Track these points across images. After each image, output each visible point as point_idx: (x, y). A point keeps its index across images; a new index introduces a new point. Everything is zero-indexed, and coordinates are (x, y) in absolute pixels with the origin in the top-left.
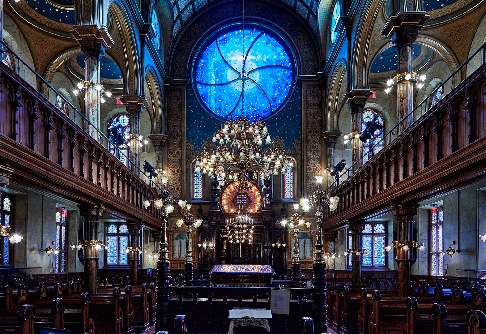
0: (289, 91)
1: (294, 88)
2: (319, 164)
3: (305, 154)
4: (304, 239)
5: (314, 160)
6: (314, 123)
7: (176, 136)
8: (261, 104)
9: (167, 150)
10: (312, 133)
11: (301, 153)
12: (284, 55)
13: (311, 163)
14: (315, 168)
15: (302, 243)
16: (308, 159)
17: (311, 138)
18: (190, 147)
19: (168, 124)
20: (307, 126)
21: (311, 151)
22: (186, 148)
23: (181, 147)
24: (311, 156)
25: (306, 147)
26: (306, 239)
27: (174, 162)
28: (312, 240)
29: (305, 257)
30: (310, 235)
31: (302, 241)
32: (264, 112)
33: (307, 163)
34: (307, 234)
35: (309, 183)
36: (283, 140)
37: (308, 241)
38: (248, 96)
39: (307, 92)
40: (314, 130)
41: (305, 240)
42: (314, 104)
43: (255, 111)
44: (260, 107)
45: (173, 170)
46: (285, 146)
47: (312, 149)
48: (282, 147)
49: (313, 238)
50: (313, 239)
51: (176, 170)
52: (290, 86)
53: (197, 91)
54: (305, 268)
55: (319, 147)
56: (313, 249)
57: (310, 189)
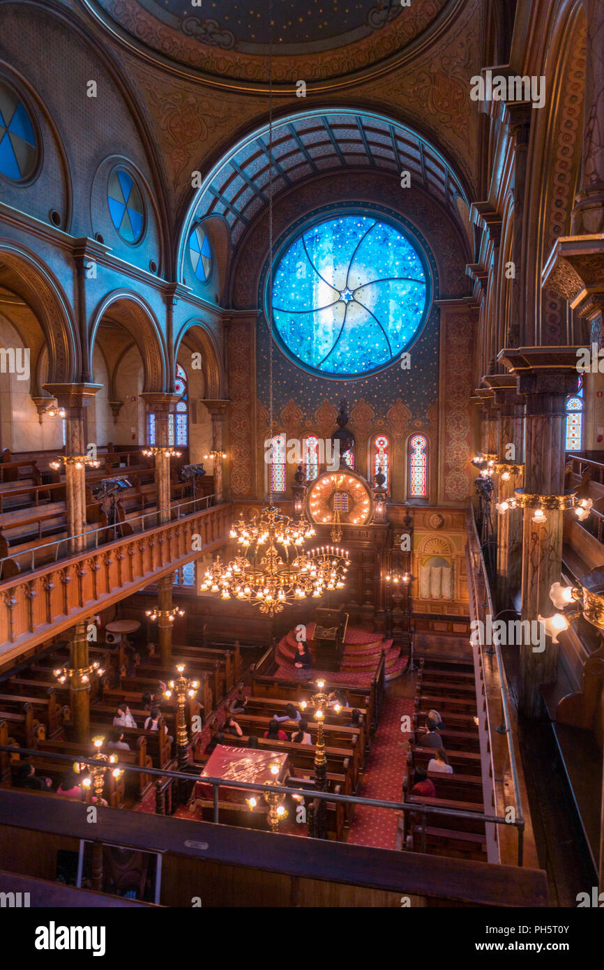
0: (419, 321)
1: (428, 315)
2: (466, 447)
3: (443, 430)
4: (440, 568)
5: (458, 439)
6: (459, 378)
7: (242, 398)
8: (375, 344)
9: (230, 420)
10: (456, 395)
11: (438, 426)
12: (412, 260)
13: (454, 444)
14: (460, 452)
15: (437, 574)
16: (448, 437)
17: (455, 404)
18: (262, 415)
19: (230, 379)
20: (447, 383)
21: (454, 424)
22: (258, 417)
23: (249, 416)
24: (454, 433)
25: (446, 419)
26: (444, 568)
27: (240, 438)
28: (453, 570)
29: (442, 596)
30: (449, 561)
31: (436, 571)
32: (379, 358)
33: (447, 444)
34: (445, 561)
35: (450, 477)
36: (408, 405)
37: (447, 571)
38: (353, 331)
39: (447, 326)
40: (458, 389)
41: (442, 569)
42: (459, 346)
43: (364, 355)
44: (372, 349)
45: (238, 451)
46: (411, 415)
47: (455, 421)
48: (406, 417)
49: (455, 566)
50: (455, 568)
51: (242, 451)
52: (421, 312)
53: (274, 323)
54: (441, 614)
55: (468, 420)
56: (455, 584)
57: (452, 487)
